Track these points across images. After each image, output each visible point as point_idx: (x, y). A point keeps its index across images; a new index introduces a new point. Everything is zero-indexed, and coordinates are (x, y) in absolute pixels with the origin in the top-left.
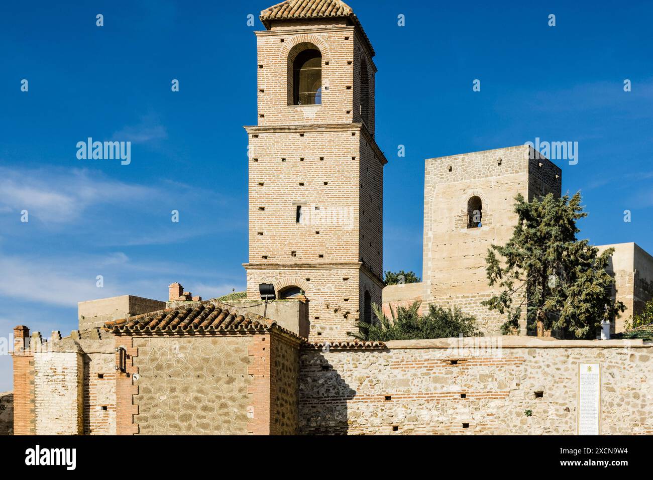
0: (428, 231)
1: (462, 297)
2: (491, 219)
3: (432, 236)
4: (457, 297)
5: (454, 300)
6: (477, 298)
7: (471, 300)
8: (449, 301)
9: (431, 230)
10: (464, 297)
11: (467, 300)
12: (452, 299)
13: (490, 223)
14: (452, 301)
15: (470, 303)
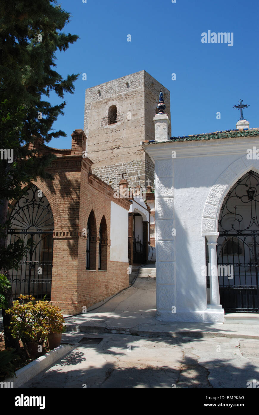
0: (86, 129)
1: (105, 168)
2: (122, 118)
3: (88, 132)
4: (102, 168)
5: (100, 170)
6: (114, 167)
7: (110, 169)
8: (97, 171)
9: (88, 129)
10: (106, 168)
11: (107, 170)
12: (99, 169)
13: (121, 120)
14: (98, 171)
15: (109, 172)
